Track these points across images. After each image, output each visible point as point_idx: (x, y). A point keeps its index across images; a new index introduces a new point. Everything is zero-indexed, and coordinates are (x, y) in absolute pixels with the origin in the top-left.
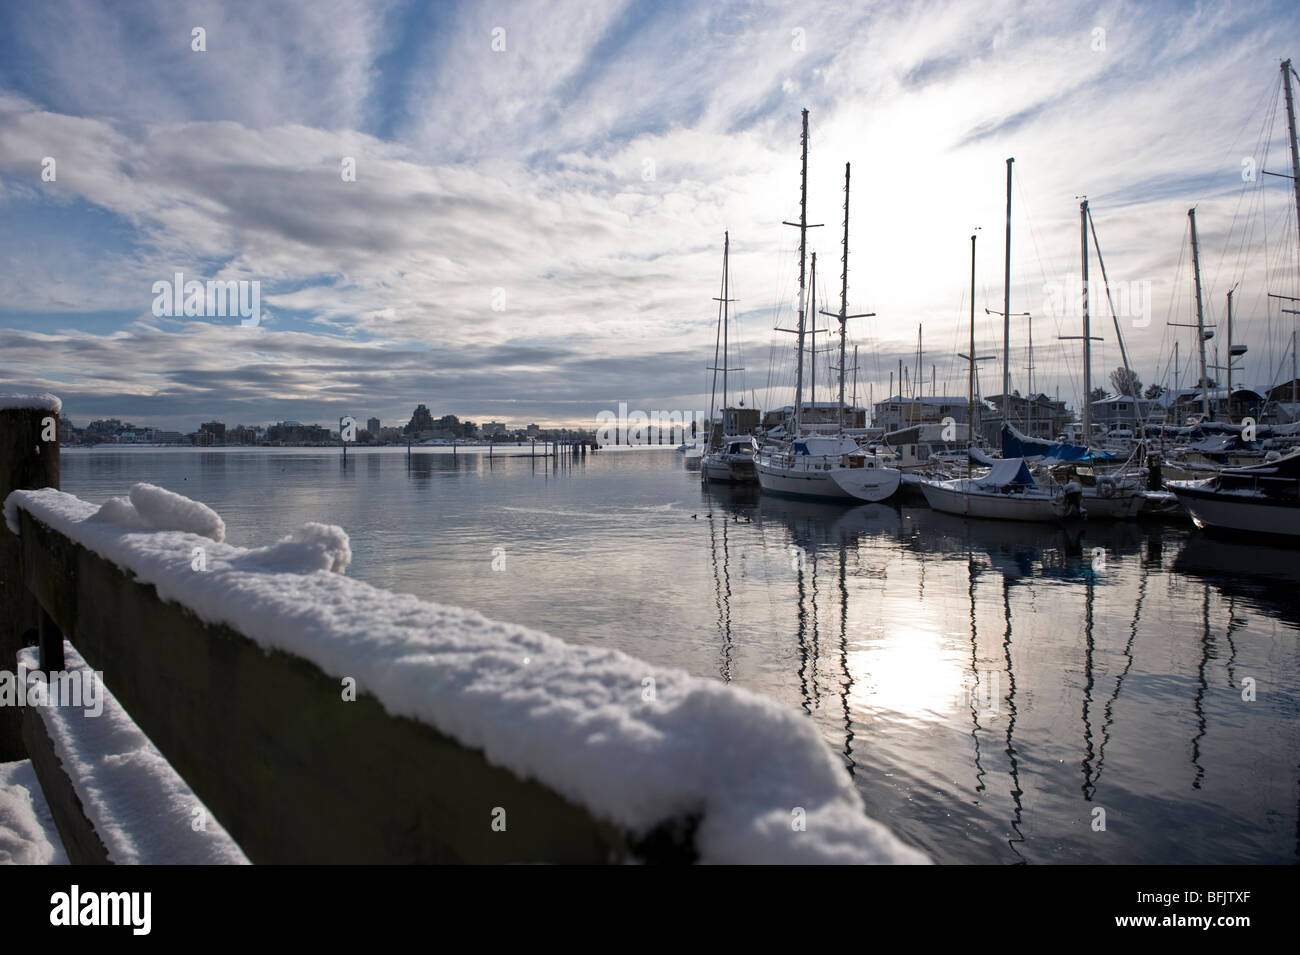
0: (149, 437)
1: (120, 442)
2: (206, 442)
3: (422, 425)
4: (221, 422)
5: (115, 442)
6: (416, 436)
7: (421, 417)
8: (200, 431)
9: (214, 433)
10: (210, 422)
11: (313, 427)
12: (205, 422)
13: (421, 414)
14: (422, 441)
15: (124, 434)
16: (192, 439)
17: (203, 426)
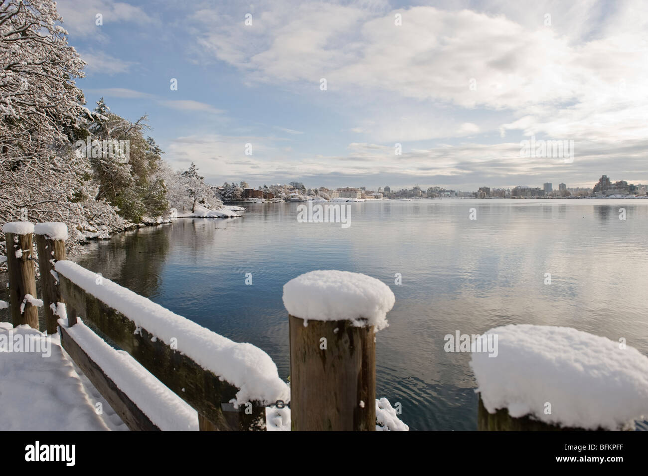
0: (456, 194)
1: (444, 197)
2: (482, 197)
3: (604, 187)
4: (488, 187)
5: (442, 197)
6: (604, 193)
7: (604, 182)
8: (478, 191)
9: (485, 193)
10: (483, 187)
11: (537, 189)
12: (481, 187)
13: (604, 180)
14: (607, 196)
15: (445, 193)
16: (475, 195)
17: (480, 189)
